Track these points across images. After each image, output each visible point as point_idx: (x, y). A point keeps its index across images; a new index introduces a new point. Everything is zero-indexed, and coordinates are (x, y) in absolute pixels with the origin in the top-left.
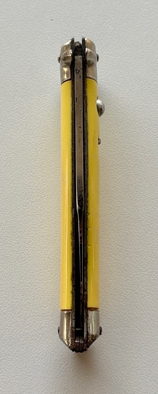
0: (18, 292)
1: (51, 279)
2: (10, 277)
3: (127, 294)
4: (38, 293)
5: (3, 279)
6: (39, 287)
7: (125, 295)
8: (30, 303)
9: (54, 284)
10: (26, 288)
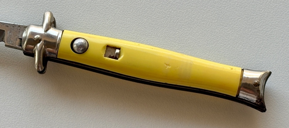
0: (15, 15)
1: (40, 3)
2: (8, 4)
3: (100, 9)
4: (31, 14)
5: (2, 6)
6: (31, 10)
7: (99, 10)
8: (26, 23)
9: (43, 7)
10: (21, 11)
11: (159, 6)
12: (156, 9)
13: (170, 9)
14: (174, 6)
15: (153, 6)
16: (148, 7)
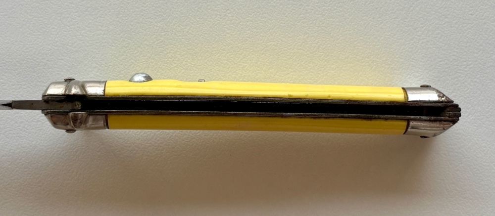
11: (405, 20)
12: (399, 25)
13: (422, 27)
14: (429, 24)
15: (396, 20)
16: (387, 21)
